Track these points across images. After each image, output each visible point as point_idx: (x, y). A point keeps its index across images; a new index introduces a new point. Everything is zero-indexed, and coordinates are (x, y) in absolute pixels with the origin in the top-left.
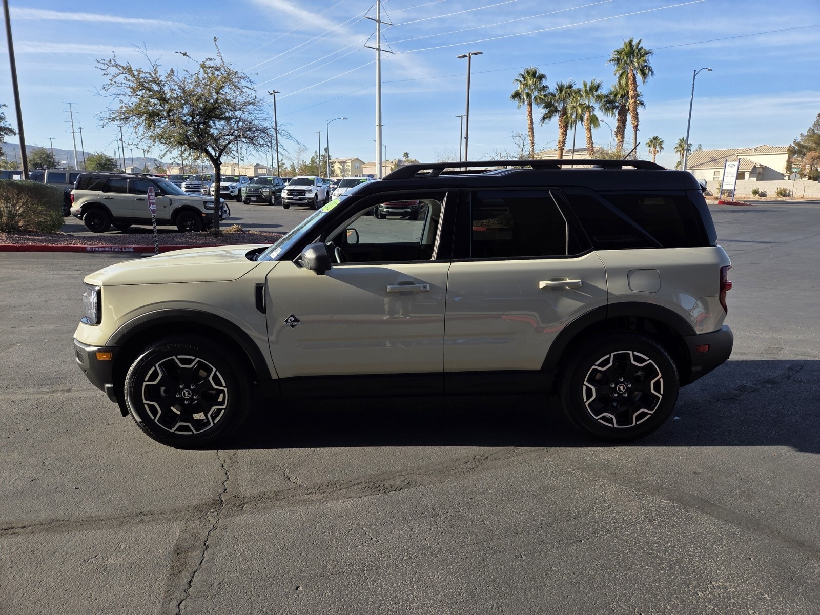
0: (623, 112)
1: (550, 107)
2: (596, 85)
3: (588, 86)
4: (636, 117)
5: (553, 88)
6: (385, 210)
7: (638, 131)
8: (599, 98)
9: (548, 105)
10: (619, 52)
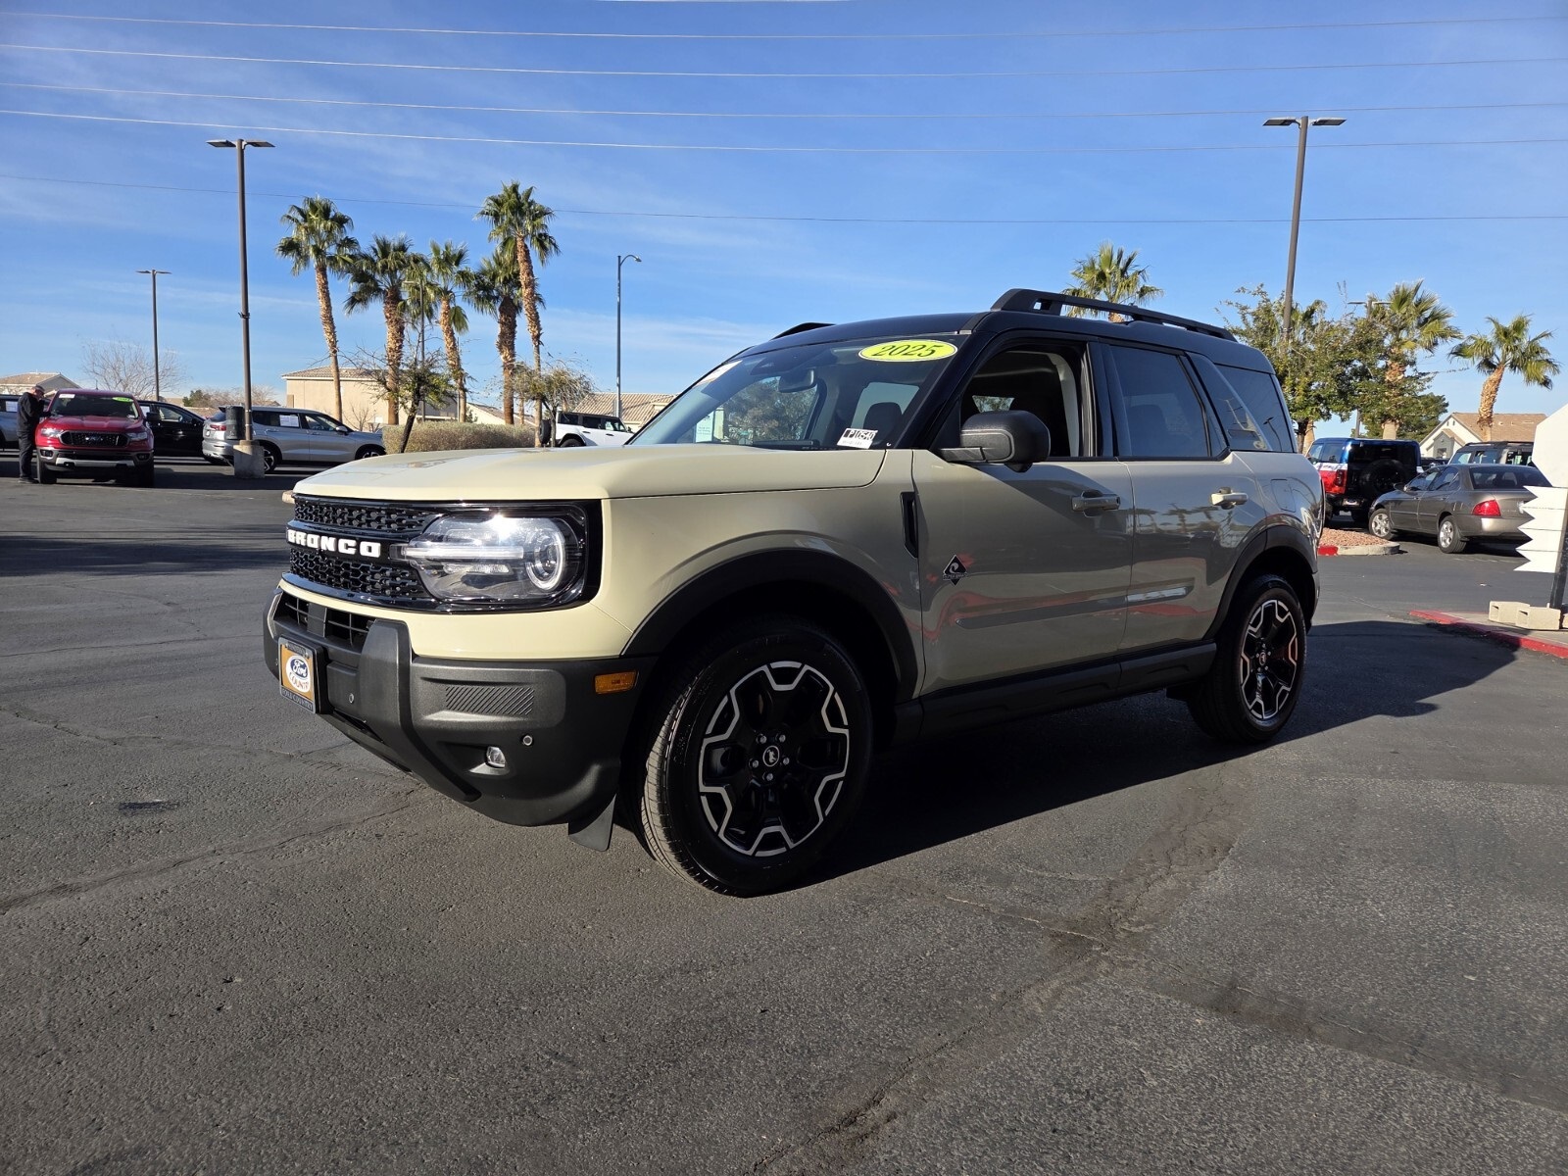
0: (509, 310)
1: (365, 282)
2: (457, 253)
3: (441, 252)
4: (535, 320)
5: (366, 245)
6: (60, 460)
7: (541, 346)
8: (464, 275)
9: (361, 277)
10: (498, 203)
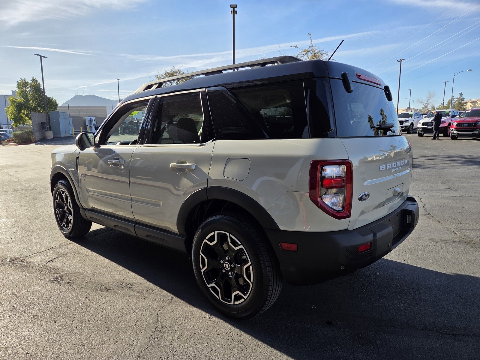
6: (455, 132)
